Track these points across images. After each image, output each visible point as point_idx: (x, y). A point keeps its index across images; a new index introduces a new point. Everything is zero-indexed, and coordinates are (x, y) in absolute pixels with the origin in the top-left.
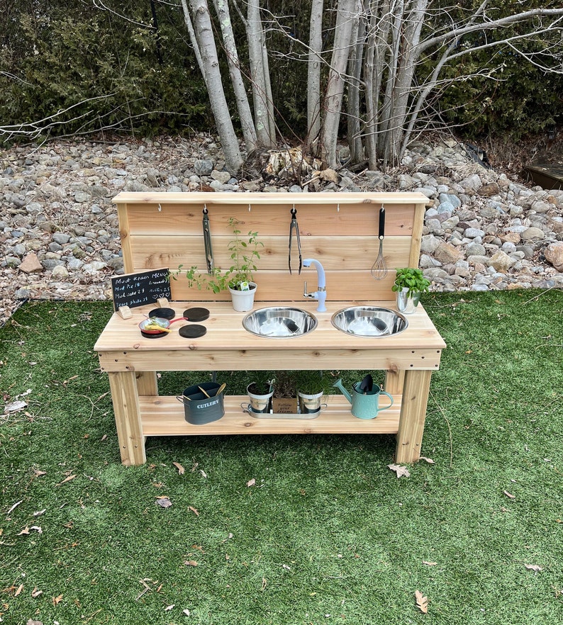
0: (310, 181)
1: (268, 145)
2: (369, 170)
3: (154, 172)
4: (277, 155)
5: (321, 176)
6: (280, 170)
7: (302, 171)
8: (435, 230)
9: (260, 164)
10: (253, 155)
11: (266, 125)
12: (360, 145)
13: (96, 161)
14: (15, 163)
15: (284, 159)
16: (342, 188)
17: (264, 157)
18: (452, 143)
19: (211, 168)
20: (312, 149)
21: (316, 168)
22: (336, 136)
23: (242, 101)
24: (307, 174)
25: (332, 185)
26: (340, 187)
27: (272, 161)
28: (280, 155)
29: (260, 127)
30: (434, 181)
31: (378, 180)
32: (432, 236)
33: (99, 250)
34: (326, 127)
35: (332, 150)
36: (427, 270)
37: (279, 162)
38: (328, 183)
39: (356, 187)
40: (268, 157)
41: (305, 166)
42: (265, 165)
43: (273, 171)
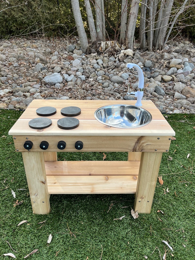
0: (119, 55)
1: (102, 39)
2: (148, 51)
3: (49, 50)
4: (105, 43)
5: (125, 53)
6: (106, 50)
7: (116, 50)
8: (182, 80)
9: (96, 47)
10: (94, 43)
11: (101, 29)
12: (145, 40)
13: (25, 45)
15: (108, 45)
16: (135, 59)
17: (99, 44)
18: (187, 42)
19: (74, 48)
20: (122, 41)
21: (123, 49)
22: (134, 34)
23: (90, 17)
24: (118, 52)
25: (130, 57)
26: (134, 58)
27: (102, 45)
28: (106, 43)
29: (99, 30)
30: (181, 57)
31: (153, 55)
32: (180, 83)
33: (11, 83)
34: (129, 29)
35: (131, 41)
36: (179, 101)
37: (106, 46)
38: (128, 56)
39: (142, 58)
40: (100, 44)
41: (117, 48)
42: (98, 47)
43: (102, 50)
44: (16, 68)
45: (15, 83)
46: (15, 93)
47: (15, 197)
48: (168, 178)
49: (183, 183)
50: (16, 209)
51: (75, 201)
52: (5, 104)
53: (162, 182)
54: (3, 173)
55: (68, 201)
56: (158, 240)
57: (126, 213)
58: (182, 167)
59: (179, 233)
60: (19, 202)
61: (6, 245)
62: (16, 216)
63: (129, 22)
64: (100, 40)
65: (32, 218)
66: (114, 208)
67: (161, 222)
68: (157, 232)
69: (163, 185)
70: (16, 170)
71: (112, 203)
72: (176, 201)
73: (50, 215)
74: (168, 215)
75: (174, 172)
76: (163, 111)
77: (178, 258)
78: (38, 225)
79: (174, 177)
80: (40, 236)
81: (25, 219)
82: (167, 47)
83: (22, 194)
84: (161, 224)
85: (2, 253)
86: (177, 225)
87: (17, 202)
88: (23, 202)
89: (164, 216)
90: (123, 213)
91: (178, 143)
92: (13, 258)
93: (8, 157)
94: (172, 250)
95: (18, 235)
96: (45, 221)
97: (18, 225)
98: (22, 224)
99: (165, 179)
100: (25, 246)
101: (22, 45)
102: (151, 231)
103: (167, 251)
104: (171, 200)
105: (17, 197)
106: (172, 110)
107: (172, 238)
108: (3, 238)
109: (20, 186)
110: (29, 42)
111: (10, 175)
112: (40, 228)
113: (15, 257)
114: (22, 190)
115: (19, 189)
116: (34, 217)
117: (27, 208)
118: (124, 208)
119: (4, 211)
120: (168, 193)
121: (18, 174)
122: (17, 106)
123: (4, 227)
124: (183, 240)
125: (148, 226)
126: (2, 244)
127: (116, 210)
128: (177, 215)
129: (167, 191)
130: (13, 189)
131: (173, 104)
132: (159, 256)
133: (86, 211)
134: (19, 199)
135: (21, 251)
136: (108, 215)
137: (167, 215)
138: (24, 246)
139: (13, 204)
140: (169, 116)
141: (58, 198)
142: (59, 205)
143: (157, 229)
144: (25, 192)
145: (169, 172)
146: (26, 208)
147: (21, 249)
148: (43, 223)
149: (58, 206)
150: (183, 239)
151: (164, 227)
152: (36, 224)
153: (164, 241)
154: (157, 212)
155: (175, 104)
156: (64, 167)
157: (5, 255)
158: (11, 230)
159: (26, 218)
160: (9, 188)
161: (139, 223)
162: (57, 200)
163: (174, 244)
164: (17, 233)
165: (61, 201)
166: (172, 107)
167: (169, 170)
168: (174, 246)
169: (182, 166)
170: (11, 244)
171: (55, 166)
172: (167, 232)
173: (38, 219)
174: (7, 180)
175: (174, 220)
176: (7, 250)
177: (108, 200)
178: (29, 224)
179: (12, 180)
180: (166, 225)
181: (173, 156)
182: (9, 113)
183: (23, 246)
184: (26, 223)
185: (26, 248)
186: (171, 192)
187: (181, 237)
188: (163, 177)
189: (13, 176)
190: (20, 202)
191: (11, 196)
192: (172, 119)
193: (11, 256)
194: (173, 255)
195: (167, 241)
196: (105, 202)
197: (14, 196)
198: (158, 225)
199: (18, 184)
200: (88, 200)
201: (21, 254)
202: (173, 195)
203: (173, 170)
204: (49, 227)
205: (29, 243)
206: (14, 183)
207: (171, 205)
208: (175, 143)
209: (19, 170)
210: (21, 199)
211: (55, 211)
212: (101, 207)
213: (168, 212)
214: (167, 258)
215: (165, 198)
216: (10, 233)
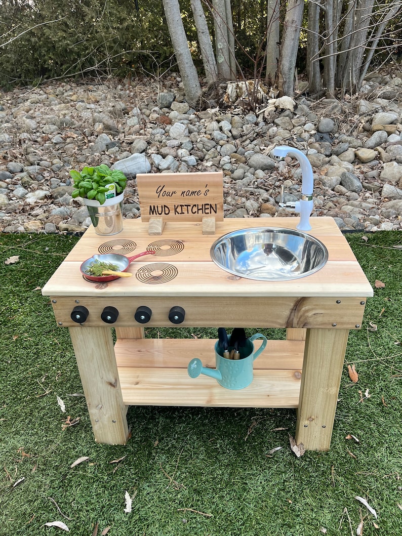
0: (265, 109)
1: (228, 77)
2: (326, 98)
4: (234, 85)
5: (276, 104)
6: (237, 100)
7: (258, 99)
8: (398, 157)
9: (217, 95)
10: (213, 87)
11: (227, 57)
12: (318, 75)
13: (74, 98)
14: (10, 102)
15: (241, 89)
16: (297, 116)
17: (222, 87)
19: (172, 100)
20: (270, 79)
21: (273, 97)
22: (294, 64)
23: (203, 33)
24: (263, 103)
25: (287, 112)
26: (296, 115)
27: (229, 91)
28: (238, 85)
29: (221, 60)
30: (395, 107)
31: (336, 106)
32: (395, 163)
33: (48, 178)
34: (283, 54)
35: (289, 78)
36: (393, 202)
37: (237, 91)
38: (283, 110)
39: (313, 114)
40: (226, 88)
41: (261, 94)
42: (222, 95)
43: (229, 101)
44: (57, 146)
45: (57, 176)
46: (56, 198)
47: (64, 411)
48: (369, 368)
49: (399, 378)
50: (66, 435)
51: (181, 417)
52: (38, 223)
53: (355, 376)
54: (40, 362)
55: (167, 418)
56: (347, 496)
57: (283, 440)
58: (398, 345)
59: (390, 481)
60: (72, 420)
61: (50, 506)
62: (67, 448)
63: (284, 40)
64: (225, 80)
65: (97, 451)
66: (258, 431)
67: (354, 458)
68: (346, 479)
69: (357, 383)
70: (64, 356)
71: (254, 421)
72: (383, 417)
73: (132, 447)
74: (369, 444)
75: (380, 355)
76: (358, 225)
77: (387, 531)
78: (109, 466)
79: (381, 367)
80: (114, 486)
81: (85, 454)
82: (366, 87)
83: (77, 404)
84: (353, 462)
85: (43, 522)
86: (385, 465)
87: (68, 422)
88: (80, 419)
89: (360, 447)
90: (276, 442)
91: (389, 295)
92: (64, 530)
93: (48, 329)
94: (375, 515)
95: (71, 486)
96: (122, 458)
97: (72, 466)
98: (79, 464)
99: (361, 369)
100: (87, 507)
101: (67, 97)
102: (333, 478)
103: (364, 517)
104: (374, 414)
105: (67, 411)
106: (377, 224)
107: (375, 492)
108: (44, 492)
109: (72, 389)
110: (81, 90)
111: (53, 366)
112: (114, 472)
113: (67, 530)
114: (76, 397)
115: (70, 395)
116: (102, 451)
117: (88, 431)
118: (279, 431)
119: (45, 438)
120: (369, 399)
121: (69, 364)
122: (62, 225)
123: (45, 470)
124: (398, 496)
125: (328, 467)
126: (42, 505)
127: (262, 435)
128: (387, 445)
129: (367, 396)
130: (60, 395)
131: (380, 211)
132: (349, 528)
133: (202, 438)
134: (72, 415)
135: (78, 518)
136: (246, 445)
137: (365, 445)
138: (84, 507)
139: (61, 424)
140: (370, 235)
141: (146, 413)
142: (149, 427)
143: (345, 473)
144: (82, 401)
145: (371, 356)
146: (86, 433)
147: (78, 513)
148: (120, 461)
149: (148, 429)
150: (397, 493)
151: (360, 468)
152: (105, 463)
153: (358, 498)
154: (345, 438)
155: (384, 209)
156: (156, 351)
157: (49, 524)
158: (58, 476)
159: (87, 452)
160: (51, 392)
161: (309, 461)
162: (144, 416)
163: (379, 504)
164: (70, 481)
165: (153, 418)
166: (377, 217)
167: (371, 351)
168: (379, 507)
169: (396, 343)
170: (59, 504)
171: (139, 349)
172: (365, 478)
173: (109, 454)
174: (47, 377)
175: (379, 455)
176: (52, 514)
177: (246, 415)
178: (92, 464)
179: (57, 377)
180: (364, 465)
181: (379, 322)
182: (47, 240)
183: (82, 507)
184: (87, 462)
185: (87, 511)
186: (373, 398)
187: (393, 490)
188: (358, 366)
189: (58, 369)
190: (74, 420)
191: (57, 409)
192: (377, 244)
193: (59, 528)
194: (377, 526)
195: (366, 497)
196: (240, 419)
197: (63, 408)
198: (347, 465)
199: (68, 385)
200: (207, 415)
201: (78, 524)
202: (377, 404)
203: (379, 350)
204: (131, 469)
205: (93, 501)
206: (62, 383)
207: (374, 423)
208: (383, 295)
209: (70, 355)
210: (75, 414)
211: (142, 437)
212: (232, 430)
213: (369, 438)
214: (364, 530)
215: (363, 410)
216: (57, 482)
